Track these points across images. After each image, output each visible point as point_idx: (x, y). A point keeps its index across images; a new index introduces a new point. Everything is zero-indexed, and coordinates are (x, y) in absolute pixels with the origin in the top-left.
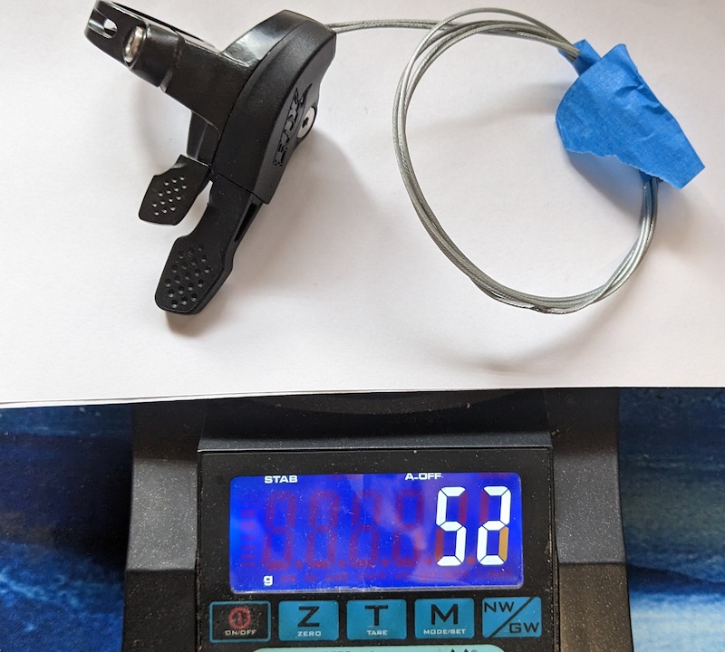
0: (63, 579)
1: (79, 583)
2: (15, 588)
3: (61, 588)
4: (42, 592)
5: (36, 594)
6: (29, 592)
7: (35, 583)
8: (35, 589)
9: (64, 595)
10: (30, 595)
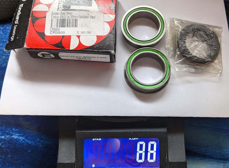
0: (38, 140)
1: (42, 141)
2: (26, 141)
3: (38, 142)
4: (33, 143)
5: (32, 143)
6: (30, 142)
7: (31, 140)
8: (31, 142)
9: (38, 144)
10: (30, 143)
